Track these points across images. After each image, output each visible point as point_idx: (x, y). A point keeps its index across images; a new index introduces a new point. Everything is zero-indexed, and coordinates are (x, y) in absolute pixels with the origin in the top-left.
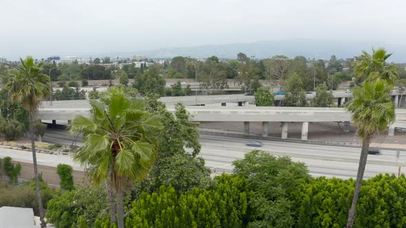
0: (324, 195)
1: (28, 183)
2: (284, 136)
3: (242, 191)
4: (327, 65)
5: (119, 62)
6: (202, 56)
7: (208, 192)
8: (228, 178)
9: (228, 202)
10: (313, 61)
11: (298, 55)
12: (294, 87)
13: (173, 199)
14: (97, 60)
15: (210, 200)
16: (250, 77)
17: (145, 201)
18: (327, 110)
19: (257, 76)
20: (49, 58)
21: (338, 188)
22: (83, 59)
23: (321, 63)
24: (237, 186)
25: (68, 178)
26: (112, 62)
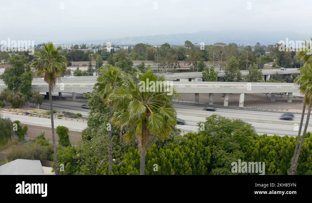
0: (268, 148)
1: (34, 141)
2: (226, 104)
3: (206, 146)
4: (253, 50)
5: (94, 48)
6: (156, 43)
7: (180, 147)
8: (194, 136)
9: (196, 154)
10: (242, 47)
11: (231, 43)
12: (232, 67)
13: (155, 152)
14: (76, 47)
15: (183, 152)
16: (197, 59)
17: (134, 154)
18: (258, 84)
19: (202, 59)
20: (39, 45)
21: (278, 143)
22: (65, 46)
23: (249, 48)
24: (202, 142)
25: (65, 137)
26: (87, 48)
